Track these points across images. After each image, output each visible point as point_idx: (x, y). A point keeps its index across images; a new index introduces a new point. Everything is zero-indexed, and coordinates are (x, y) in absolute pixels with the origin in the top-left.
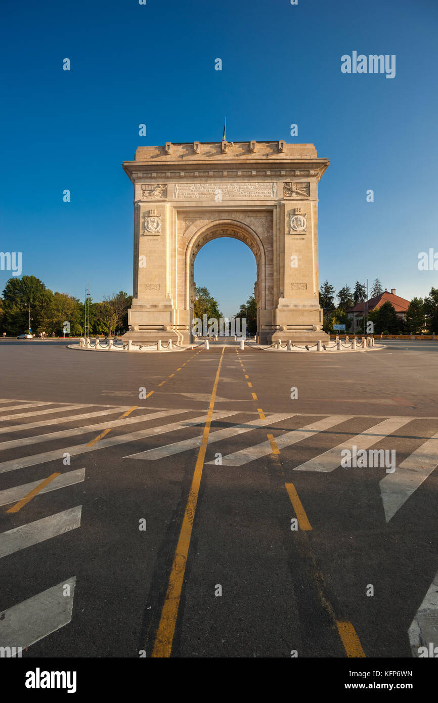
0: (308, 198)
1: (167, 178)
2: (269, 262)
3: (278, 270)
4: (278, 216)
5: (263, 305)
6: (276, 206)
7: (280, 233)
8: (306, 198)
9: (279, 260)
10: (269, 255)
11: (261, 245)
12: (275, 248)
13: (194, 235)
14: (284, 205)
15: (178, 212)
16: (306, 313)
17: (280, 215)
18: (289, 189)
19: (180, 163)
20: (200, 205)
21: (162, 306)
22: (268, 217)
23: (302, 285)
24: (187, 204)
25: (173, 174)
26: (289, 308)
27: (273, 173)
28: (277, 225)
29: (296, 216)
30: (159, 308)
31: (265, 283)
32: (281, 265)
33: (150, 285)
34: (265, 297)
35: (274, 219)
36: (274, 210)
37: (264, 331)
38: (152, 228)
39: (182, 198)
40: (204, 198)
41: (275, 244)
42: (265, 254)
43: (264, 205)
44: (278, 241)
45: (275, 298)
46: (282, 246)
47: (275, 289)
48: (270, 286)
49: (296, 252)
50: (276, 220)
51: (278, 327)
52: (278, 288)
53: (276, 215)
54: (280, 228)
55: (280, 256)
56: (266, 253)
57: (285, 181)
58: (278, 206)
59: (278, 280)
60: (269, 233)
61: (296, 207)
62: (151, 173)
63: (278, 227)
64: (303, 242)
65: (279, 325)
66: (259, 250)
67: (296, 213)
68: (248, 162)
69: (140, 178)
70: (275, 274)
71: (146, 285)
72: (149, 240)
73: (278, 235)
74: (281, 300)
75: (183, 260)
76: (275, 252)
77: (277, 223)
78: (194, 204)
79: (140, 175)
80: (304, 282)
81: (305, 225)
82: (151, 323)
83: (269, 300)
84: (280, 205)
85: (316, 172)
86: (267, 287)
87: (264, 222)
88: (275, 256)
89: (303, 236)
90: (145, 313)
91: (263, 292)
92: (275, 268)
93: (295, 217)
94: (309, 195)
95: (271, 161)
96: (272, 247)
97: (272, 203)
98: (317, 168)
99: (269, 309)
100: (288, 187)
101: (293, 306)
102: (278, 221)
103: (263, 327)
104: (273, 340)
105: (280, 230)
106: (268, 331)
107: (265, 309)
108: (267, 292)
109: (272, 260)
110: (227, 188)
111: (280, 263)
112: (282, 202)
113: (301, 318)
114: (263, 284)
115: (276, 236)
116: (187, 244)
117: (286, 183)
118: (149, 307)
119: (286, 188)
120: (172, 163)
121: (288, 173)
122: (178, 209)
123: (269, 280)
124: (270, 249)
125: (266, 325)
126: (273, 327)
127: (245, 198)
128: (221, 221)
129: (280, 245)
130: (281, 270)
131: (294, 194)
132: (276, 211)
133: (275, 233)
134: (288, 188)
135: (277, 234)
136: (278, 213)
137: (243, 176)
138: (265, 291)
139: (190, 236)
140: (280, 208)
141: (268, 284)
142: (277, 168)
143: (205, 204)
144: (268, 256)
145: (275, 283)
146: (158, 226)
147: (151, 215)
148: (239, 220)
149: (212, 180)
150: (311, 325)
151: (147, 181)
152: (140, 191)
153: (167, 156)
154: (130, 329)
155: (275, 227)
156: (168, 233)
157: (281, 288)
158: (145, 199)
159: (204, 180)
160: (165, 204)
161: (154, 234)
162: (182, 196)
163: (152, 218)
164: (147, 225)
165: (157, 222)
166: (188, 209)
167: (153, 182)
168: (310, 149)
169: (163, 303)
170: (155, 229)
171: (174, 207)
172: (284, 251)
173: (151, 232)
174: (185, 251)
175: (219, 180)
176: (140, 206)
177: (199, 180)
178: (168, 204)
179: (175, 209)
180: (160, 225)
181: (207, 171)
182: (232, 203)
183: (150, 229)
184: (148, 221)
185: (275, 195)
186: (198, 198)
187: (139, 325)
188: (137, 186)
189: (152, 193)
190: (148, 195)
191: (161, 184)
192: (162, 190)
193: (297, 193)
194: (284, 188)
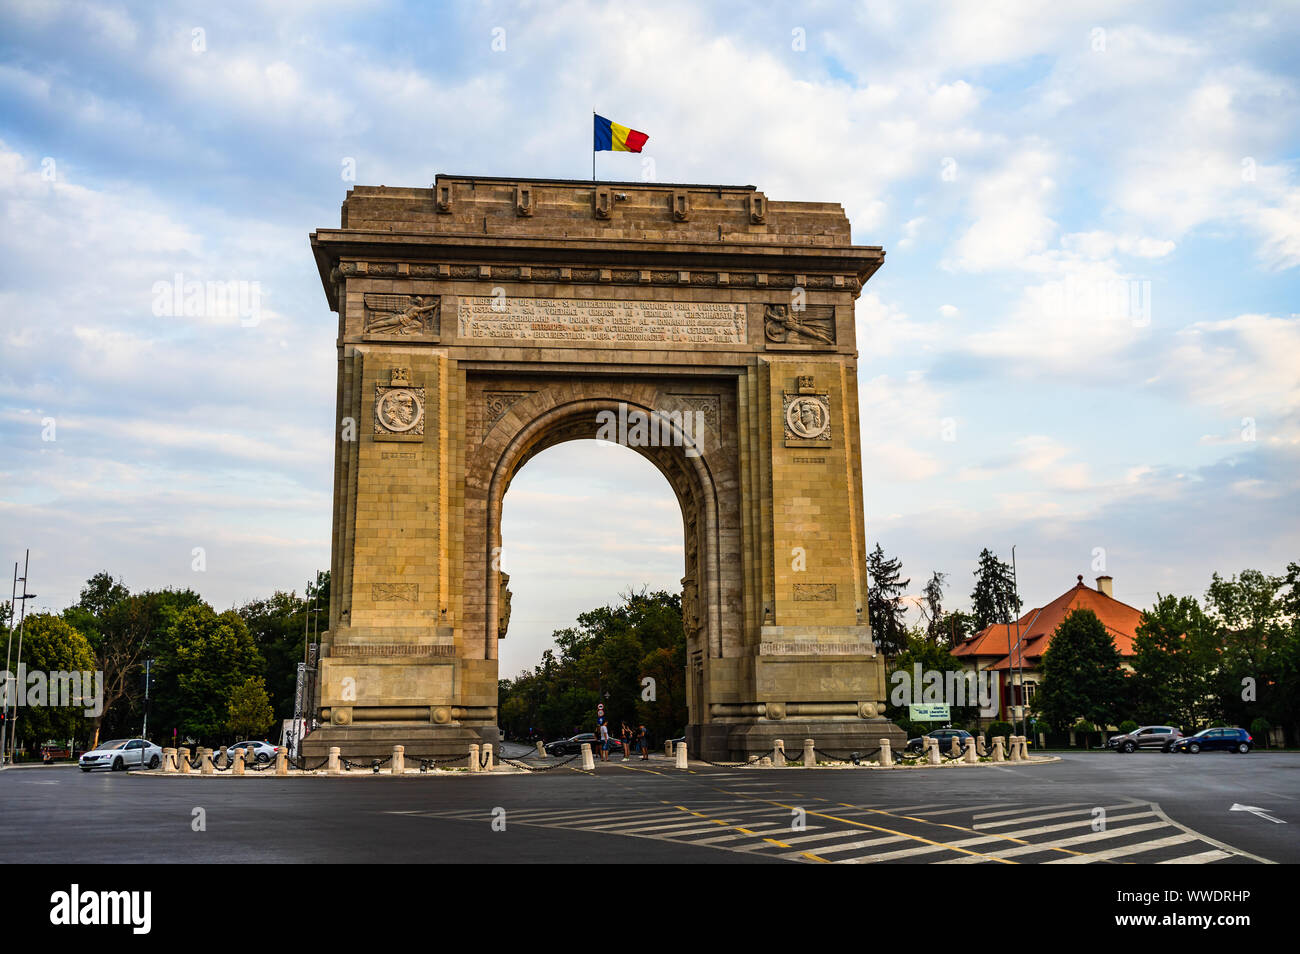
0: (833, 348)
1: (443, 279)
2: (728, 522)
3: (756, 545)
4: (752, 394)
5: (715, 645)
6: (745, 367)
7: (758, 443)
8: (826, 348)
9: (759, 518)
10: (729, 504)
11: (704, 472)
12: (744, 482)
13: (513, 441)
14: (767, 366)
15: (472, 377)
16: (836, 669)
17: (757, 391)
18: (778, 322)
19: (483, 243)
20: (534, 358)
21: (425, 648)
22: (722, 397)
23: (824, 588)
24: (496, 355)
25: (459, 271)
26: (790, 653)
27: (736, 279)
28: (748, 421)
29: (801, 399)
30: (418, 655)
31: (719, 580)
32: (765, 530)
33: (390, 585)
34: (720, 621)
35: (742, 403)
36: (741, 379)
37: (718, 720)
38: (398, 421)
39: (485, 337)
40: (546, 339)
41: (744, 472)
42: (716, 498)
43: (713, 363)
44: (753, 464)
45: (749, 624)
46: (764, 479)
47: (748, 599)
48: (731, 590)
49: (803, 496)
50: (747, 407)
51: (760, 709)
52: (758, 598)
53: (747, 391)
54: (757, 429)
55: (759, 507)
56: (719, 496)
57: (766, 299)
58: (749, 368)
59: (756, 573)
60: (726, 439)
61: (802, 374)
62: (395, 264)
63: (753, 424)
64: (821, 469)
65: (764, 704)
66: (699, 485)
67: (802, 390)
68: (670, 249)
69: (361, 276)
70: (747, 555)
71: (376, 585)
72: (385, 456)
73: (753, 448)
74: (768, 631)
75: (482, 512)
76: (745, 496)
77: (748, 413)
78: (516, 355)
79: (362, 267)
80: (829, 579)
81: (826, 422)
82: (394, 699)
83: (730, 631)
84: (757, 366)
85: (849, 281)
86: (724, 593)
87: (711, 407)
88: (745, 505)
89: (822, 454)
90: (376, 672)
91: (714, 608)
92: (747, 539)
93: (797, 400)
94: (834, 339)
95: (731, 250)
96: (736, 478)
97: (734, 360)
98: (852, 270)
99: (733, 656)
100: (777, 317)
101: (802, 647)
102: (752, 409)
103: (716, 709)
104: (750, 746)
105: (757, 434)
106: (728, 720)
107: (721, 656)
108: (724, 608)
109: (737, 516)
110: (611, 314)
111: (759, 526)
112: (760, 357)
113: (823, 681)
114: (713, 585)
115: (749, 451)
116: (493, 465)
117: (772, 306)
118: (386, 651)
119: (771, 318)
120: (460, 242)
121: (775, 280)
122: (471, 367)
123: (732, 573)
124: (729, 484)
125: (723, 705)
126: (745, 710)
127: (659, 345)
129: (758, 476)
130: (765, 546)
131: (792, 336)
132: (747, 382)
133: (743, 441)
134: (776, 320)
135: (749, 445)
136: (752, 387)
137: (655, 284)
138: (719, 604)
139: (501, 445)
140: (756, 373)
141: (726, 585)
142: (747, 267)
143: (548, 356)
144: (724, 505)
145: (748, 581)
146: (414, 414)
147: (395, 382)
148: (642, 403)
149: (569, 291)
150: (856, 703)
151: (384, 285)
152: (359, 313)
153: (440, 218)
154: (328, 720)
155: (743, 426)
156: (444, 434)
157: (766, 598)
158: (374, 336)
159: (545, 289)
160: (435, 352)
161: (407, 438)
162: (485, 331)
163: (398, 391)
164: (384, 412)
165: (413, 402)
166: (500, 368)
167: (399, 287)
168: (832, 218)
169: (427, 640)
170: (408, 423)
171: (459, 361)
172: (770, 494)
173: (395, 432)
174: (487, 486)
175: (587, 291)
176: (362, 356)
177: (531, 289)
178: (443, 353)
179: (463, 366)
180: (421, 411)
181: (556, 266)
182: (623, 357)
183: (391, 424)
184: (385, 401)
185: (744, 337)
186: (531, 338)
187: (355, 708)
188: (350, 298)
189: (394, 319)
190: (382, 323)
191: (423, 296)
192: (425, 312)
193: (802, 333)
194: (767, 319)
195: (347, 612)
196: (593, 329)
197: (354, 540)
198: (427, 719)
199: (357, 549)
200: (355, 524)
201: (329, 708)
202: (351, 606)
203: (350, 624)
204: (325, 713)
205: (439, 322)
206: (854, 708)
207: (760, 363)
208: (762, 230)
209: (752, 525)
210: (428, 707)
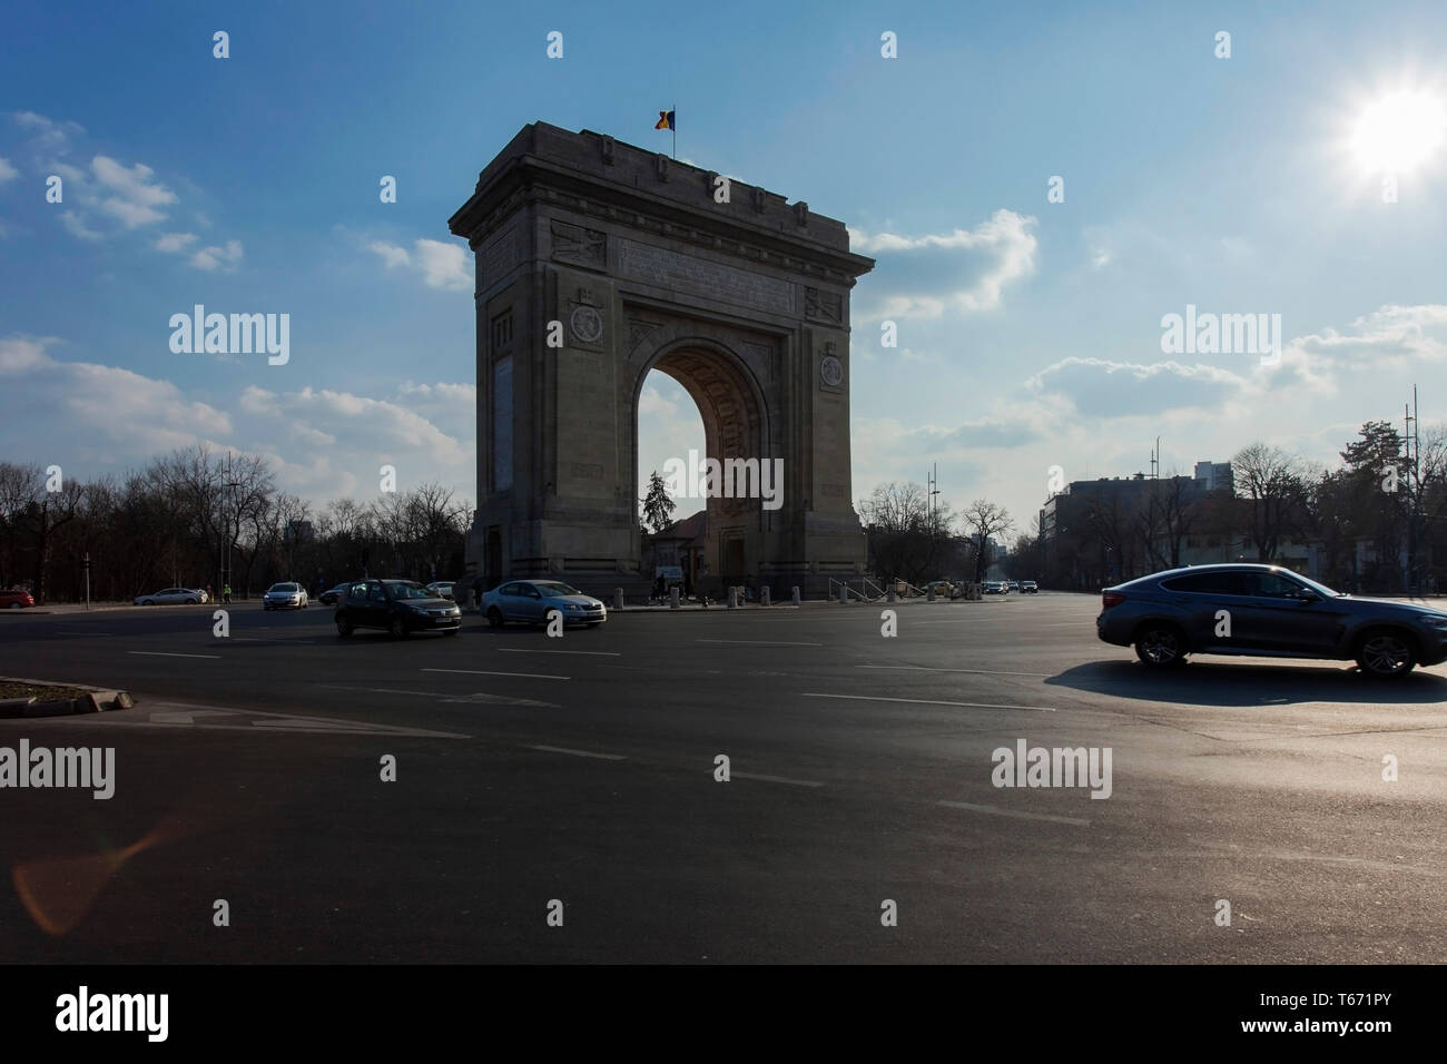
0: (841, 325)
1: (608, 219)
2: (777, 439)
3: (797, 456)
4: (797, 349)
5: (767, 523)
6: (793, 330)
7: (801, 386)
8: (837, 324)
9: (800, 438)
10: (778, 426)
12: (790, 412)
13: (648, 362)
14: (809, 331)
15: (628, 305)
16: (844, 541)
17: (801, 348)
18: (810, 300)
20: (670, 299)
22: (774, 348)
24: (646, 291)
25: (622, 216)
26: (823, 530)
27: (793, 264)
28: (793, 368)
29: (828, 358)
30: (606, 521)
32: (805, 446)
33: (583, 466)
35: (789, 353)
36: (790, 337)
37: (767, 573)
38: (585, 333)
39: (638, 275)
40: (677, 285)
41: (791, 405)
42: (769, 421)
43: (777, 323)
44: (798, 400)
45: (791, 510)
46: (806, 411)
50: (793, 359)
51: (807, 566)
52: (798, 492)
53: (794, 347)
54: (800, 376)
55: (800, 431)
56: (771, 420)
57: (807, 283)
58: (796, 332)
59: (796, 475)
60: (775, 380)
61: (826, 340)
62: (578, 199)
63: (797, 373)
64: (838, 408)
65: (808, 563)
66: (755, 411)
67: (830, 352)
69: (550, 203)
71: (574, 464)
72: (576, 360)
73: (798, 389)
74: (809, 515)
76: (790, 421)
77: (794, 364)
78: (657, 294)
81: (841, 377)
82: (592, 553)
83: (775, 514)
84: (800, 330)
87: (767, 356)
88: (791, 429)
89: (837, 397)
90: (578, 532)
92: (791, 451)
94: (841, 319)
96: (784, 408)
97: (788, 323)
99: (780, 531)
101: (826, 525)
102: (797, 360)
103: (765, 566)
105: (801, 380)
106: (775, 574)
107: (770, 529)
109: (780, 435)
111: (801, 443)
112: (803, 324)
113: (838, 549)
115: (793, 390)
116: (636, 379)
118: (584, 517)
121: (814, 270)
122: (627, 297)
124: (777, 412)
125: (772, 563)
126: (786, 566)
127: (746, 304)
128: (699, 342)
129: (800, 408)
130: (805, 457)
131: (819, 312)
132: (794, 341)
133: (790, 383)
135: (794, 386)
136: (797, 344)
137: (746, 257)
139: (640, 364)
140: (801, 336)
142: (802, 257)
143: (680, 299)
144: (775, 427)
146: (596, 328)
147: (583, 301)
148: (729, 345)
149: (692, 249)
150: (851, 563)
151: (566, 215)
152: (548, 236)
153: (605, 166)
154: (546, 569)
155: (790, 371)
156: (614, 349)
157: (805, 492)
158: (560, 259)
159: (676, 245)
160: (605, 279)
161: (591, 348)
162: (637, 270)
163: (585, 308)
164: (576, 324)
165: (596, 319)
166: (645, 301)
167: (577, 219)
168: (837, 231)
169: (610, 510)
170: (593, 336)
171: (621, 291)
172: (810, 421)
173: (583, 342)
174: (631, 394)
175: (703, 252)
176: (556, 274)
177: (666, 242)
178: (612, 282)
179: (621, 296)
180: (601, 328)
181: (686, 227)
182: (724, 309)
183: (581, 335)
184: (577, 314)
185: (793, 308)
186: (667, 282)
187: (566, 560)
188: (542, 221)
189: (574, 247)
190: (565, 248)
191: (595, 232)
192: (596, 245)
193: (824, 312)
194: (807, 297)
195: (553, 484)
196: (707, 283)
197: (555, 427)
198: (614, 569)
199: (559, 434)
200: (556, 414)
201: (546, 559)
202: (555, 481)
203: (555, 493)
204: (544, 564)
205: (605, 256)
206: (851, 567)
207: (803, 329)
208: (804, 231)
209: (794, 442)
210: (615, 560)
